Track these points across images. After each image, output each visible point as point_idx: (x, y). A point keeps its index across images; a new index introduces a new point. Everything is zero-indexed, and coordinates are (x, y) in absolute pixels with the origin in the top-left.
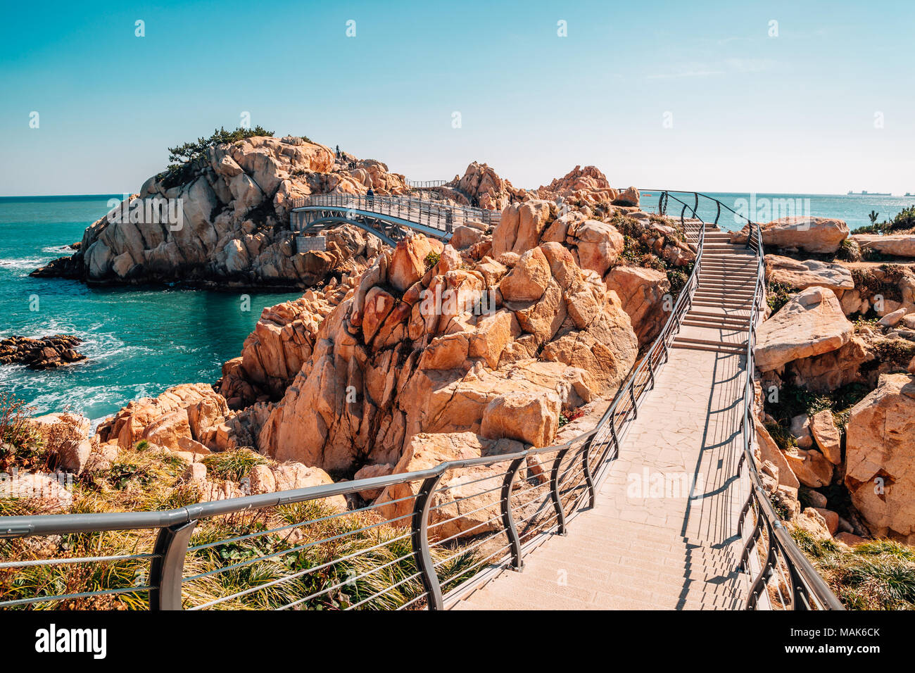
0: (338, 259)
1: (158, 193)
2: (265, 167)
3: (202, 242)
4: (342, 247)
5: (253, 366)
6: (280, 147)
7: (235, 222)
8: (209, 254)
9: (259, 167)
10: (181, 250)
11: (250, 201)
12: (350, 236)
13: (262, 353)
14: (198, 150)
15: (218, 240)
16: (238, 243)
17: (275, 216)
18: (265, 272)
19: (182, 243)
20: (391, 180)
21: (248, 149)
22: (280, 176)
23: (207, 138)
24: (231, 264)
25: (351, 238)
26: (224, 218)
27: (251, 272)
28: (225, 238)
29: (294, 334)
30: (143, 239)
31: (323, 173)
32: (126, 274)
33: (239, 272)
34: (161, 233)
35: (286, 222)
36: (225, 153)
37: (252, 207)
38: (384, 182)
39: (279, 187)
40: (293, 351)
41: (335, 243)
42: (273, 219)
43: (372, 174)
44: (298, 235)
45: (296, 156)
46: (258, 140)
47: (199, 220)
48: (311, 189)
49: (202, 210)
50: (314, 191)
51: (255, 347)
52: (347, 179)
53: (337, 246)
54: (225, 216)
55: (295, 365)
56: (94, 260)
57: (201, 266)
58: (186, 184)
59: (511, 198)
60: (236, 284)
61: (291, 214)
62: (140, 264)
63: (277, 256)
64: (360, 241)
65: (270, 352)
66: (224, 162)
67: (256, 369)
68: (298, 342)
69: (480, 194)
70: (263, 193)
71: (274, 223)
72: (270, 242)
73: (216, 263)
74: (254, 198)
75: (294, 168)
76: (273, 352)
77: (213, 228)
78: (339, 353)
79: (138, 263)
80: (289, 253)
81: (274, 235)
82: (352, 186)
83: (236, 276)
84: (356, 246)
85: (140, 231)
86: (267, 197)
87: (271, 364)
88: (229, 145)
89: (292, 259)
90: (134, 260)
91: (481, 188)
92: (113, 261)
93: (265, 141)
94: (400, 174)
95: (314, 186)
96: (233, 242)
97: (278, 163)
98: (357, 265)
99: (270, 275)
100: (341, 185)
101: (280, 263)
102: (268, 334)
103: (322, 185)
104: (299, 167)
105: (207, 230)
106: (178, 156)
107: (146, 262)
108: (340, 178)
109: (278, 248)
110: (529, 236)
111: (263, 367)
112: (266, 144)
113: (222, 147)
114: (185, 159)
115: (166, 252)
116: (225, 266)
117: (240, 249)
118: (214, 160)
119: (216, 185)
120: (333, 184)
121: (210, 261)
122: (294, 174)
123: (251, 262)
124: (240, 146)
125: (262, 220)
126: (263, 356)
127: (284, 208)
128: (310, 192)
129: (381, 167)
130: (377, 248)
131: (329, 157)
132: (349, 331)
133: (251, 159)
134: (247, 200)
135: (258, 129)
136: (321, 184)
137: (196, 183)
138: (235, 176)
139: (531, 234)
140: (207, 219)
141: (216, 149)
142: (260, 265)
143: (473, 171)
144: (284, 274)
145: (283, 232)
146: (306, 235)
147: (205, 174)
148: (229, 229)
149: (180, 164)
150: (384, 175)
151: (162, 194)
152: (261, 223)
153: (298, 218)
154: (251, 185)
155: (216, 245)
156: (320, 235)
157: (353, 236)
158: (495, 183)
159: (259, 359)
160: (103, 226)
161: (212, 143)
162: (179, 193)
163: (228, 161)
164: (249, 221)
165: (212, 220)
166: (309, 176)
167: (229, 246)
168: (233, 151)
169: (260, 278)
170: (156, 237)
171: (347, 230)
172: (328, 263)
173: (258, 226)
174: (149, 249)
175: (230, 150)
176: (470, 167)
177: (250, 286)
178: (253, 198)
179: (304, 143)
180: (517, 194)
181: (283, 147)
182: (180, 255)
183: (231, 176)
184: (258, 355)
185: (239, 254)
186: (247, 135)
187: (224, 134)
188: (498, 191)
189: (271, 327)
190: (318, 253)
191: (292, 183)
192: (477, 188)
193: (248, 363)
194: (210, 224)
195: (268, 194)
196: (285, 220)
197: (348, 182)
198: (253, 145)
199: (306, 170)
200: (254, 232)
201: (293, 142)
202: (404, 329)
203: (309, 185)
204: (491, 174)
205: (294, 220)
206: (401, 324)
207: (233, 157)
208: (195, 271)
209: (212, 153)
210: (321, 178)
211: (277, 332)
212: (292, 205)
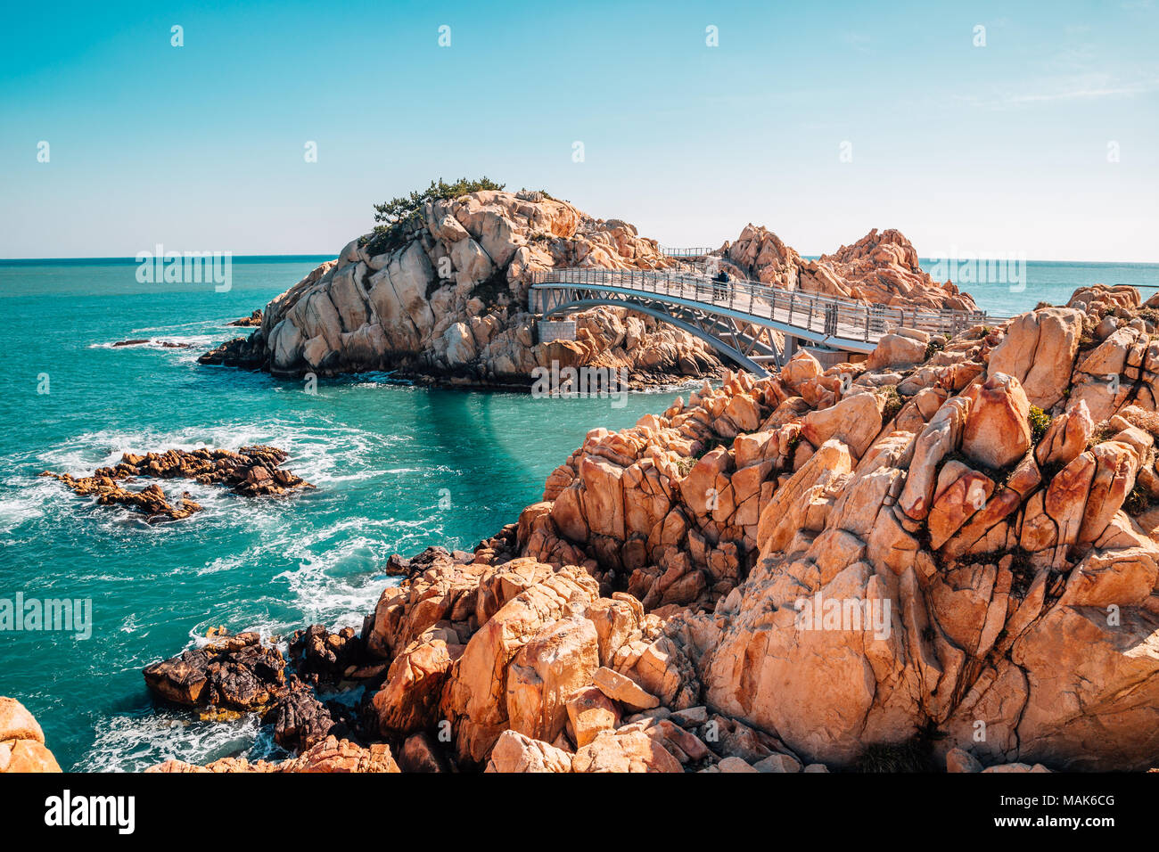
0: (592, 351)
1: (360, 261)
2: (496, 230)
3: (414, 324)
4: (596, 335)
5: (569, 518)
6: (514, 205)
7: (458, 299)
8: (422, 341)
9: (489, 230)
10: (387, 335)
11: (477, 274)
12: (607, 321)
13: (587, 502)
14: (411, 208)
15: (435, 323)
16: (462, 327)
17: (509, 293)
18: (498, 366)
19: (389, 325)
20: (641, 247)
21: (474, 206)
22: (515, 241)
23: (421, 192)
24: (454, 355)
25: (608, 324)
26: (442, 295)
27: (480, 365)
28: (445, 321)
29: (643, 479)
30: (341, 319)
31: (569, 238)
32: (320, 364)
33: (463, 365)
34: (363, 312)
35: (523, 302)
36: (445, 211)
37: (479, 281)
38: (632, 249)
39: (514, 255)
40: (639, 503)
41: (587, 330)
42: (507, 297)
43: (617, 238)
44: (540, 319)
45: (534, 216)
46: (486, 195)
47: (412, 296)
48: (554, 259)
49: (416, 283)
50: (558, 263)
51: (576, 492)
52: (601, 247)
53: (590, 335)
54: (444, 291)
55: (639, 522)
56: (281, 344)
57: (413, 356)
58: (396, 250)
59: (800, 272)
60: (461, 380)
61: (530, 291)
62: (337, 351)
63: (514, 346)
64: (619, 328)
65: (600, 501)
66: (445, 223)
67: (573, 523)
68: (649, 491)
69: (761, 266)
70: (493, 263)
71: (508, 302)
72: (504, 327)
73: (434, 351)
74: (483, 270)
75: (532, 232)
76: (606, 502)
77: (429, 307)
78: (887, 560)
79: (334, 349)
80: (528, 342)
81: (509, 318)
82: (607, 256)
83: (459, 370)
84: (614, 334)
85: (337, 309)
86: (497, 269)
87: (600, 516)
88: (451, 202)
89: (532, 350)
90: (329, 346)
91: (761, 260)
92: (303, 346)
93: (496, 197)
94: (651, 239)
95: (557, 255)
96: (456, 327)
97: (513, 225)
98: (614, 360)
99: (505, 370)
100: (593, 254)
101: (517, 355)
102: (602, 476)
103: (568, 255)
104: (538, 230)
105: (422, 310)
106: (384, 214)
107: (344, 349)
108: (591, 245)
109: (514, 334)
110: (1057, 363)
111: (586, 520)
112: (497, 201)
113: (442, 204)
114: (393, 218)
115: (370, 336)
116: (445, 356)
117: (465, 335)
118: (431, 220)
119: (433, 252)
120: (582, 253)
121: (424, 349)
122: (532, 239)
123: (478, 353)
124: (465, 203)
125: (492, 298)
126: (589, 505)
127: (521, 283)
128: (553, 263)
129: (629, 229)
130: (639, 337)
131: (574, 217)
132: (905, 527)
133: (478, 219)
134: (474, 272)
135: (484, 181)
136: (567, 252)
137: (408, 250)
138: (458, 240)
139: (1060, 360)
140: (422, 295)
141: (434, 206)
142: (491, 356)
143: (749, 235)
144: (522, 369)
145: (520, 315)
146: (550, 319)
147: (420, 237)
148: (449, 309)
149: (389, 225)
150: (633, 240)
151: (365, 262)
152: (491, 302)
153: (540, 297)
154: (479, 253)
155: (432, 330)
156: (569, 320)
157: (611, 321)
158: (779, 252)
159: (580, 509)
160: (288, 302)
161: (427, 199)
162: (387, 262)
163: (451, 222)
164: (476, 300)
165: (428, 297)
166: (552, 242)
167: (451, 332)
168: (455, 209)
169: (491, 373)
170: (357, 317)
171: (602, 313)
172: (580, 356)
173: (488, 305)
174: (347, 332)
175: (452, 208)
176: (746, 231)
177: (478, 383)
178: (481, 270)
179: (544, 199)
180: (806, 268)
181: (519, 205)
182: (386, 341)
183: (453, 241)
184: (579, 503)
185: (463, 342)
186: (473, 190)
187: (443, 188)
188: (783, 262)
189: (605, 466)
190: (566, 343)
191: (530, 251)
192: (756, 259)
193: (561, 514)
194: (426, 302)
195: (500, 265)
196: (522, 298)
197: (601, 250)
198: (480, 201)
199: (547, 234)
200: (483, 313)
201: (531, 198)
202: (1007, 532)
203: (551, 253)
204: (775, 241)
205: (536, 300)
206: (1004, 524)
207: (455, 217)
208: (404, 362)
209: (429, 212)
210: (566, 245)
211: (616, 475)
212: (530, 279)
